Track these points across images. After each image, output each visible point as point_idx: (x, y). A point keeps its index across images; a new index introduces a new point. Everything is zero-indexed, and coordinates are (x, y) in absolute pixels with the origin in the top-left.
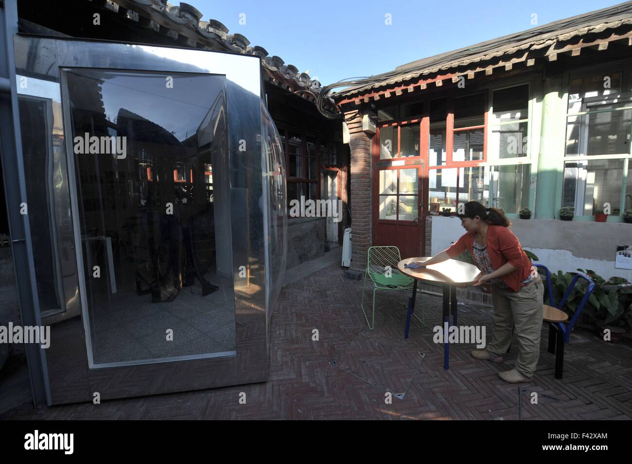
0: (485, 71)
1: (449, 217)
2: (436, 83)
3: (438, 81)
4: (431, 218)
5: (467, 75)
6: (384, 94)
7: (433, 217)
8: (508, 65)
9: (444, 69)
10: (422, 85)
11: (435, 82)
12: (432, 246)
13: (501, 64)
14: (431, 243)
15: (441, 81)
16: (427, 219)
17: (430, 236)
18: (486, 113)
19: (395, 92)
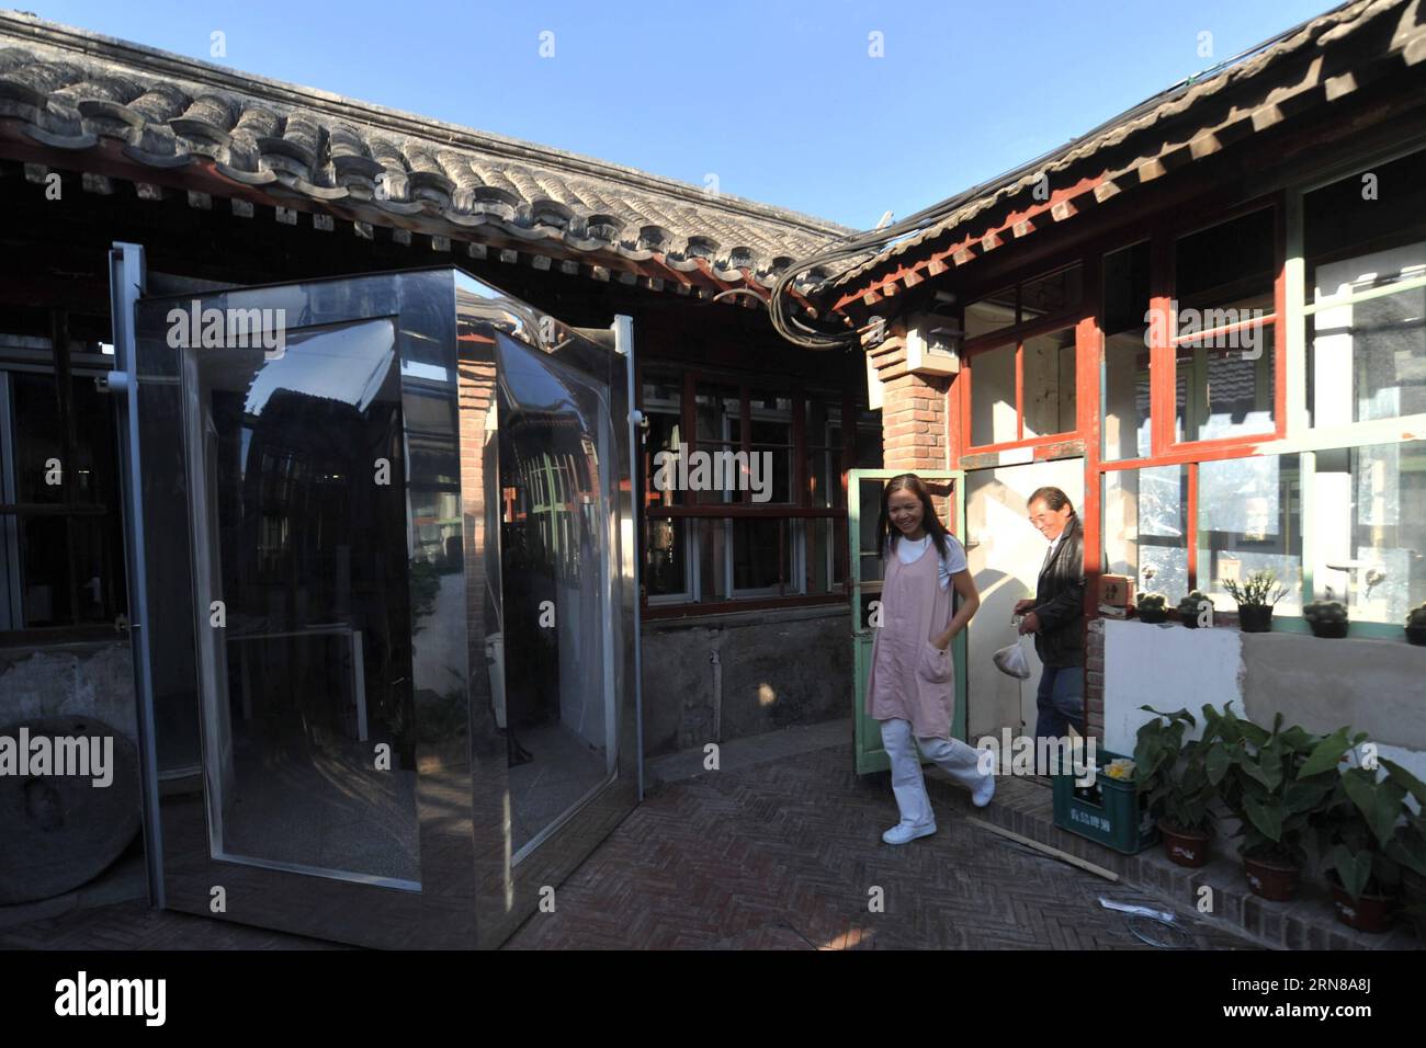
0: (1188, 147)
1: (1155, 625)
2: (1053, 211)
3: (1058, 205)
4: (1101, 624)
5: (1136, 170)
6: (927, 268)
7: (1107, 621)
8: (1265, 114)
9: (1061, 169)
10: (1015, 226)
11: (1049, 211)
12: (1106, 716)
13: (1235, 115)
14: (1102, 705)
15: (1064, 203)
16: (1090, 627)
17: (1101, 682)
18: (1277, 282)
19: (952, 256)
